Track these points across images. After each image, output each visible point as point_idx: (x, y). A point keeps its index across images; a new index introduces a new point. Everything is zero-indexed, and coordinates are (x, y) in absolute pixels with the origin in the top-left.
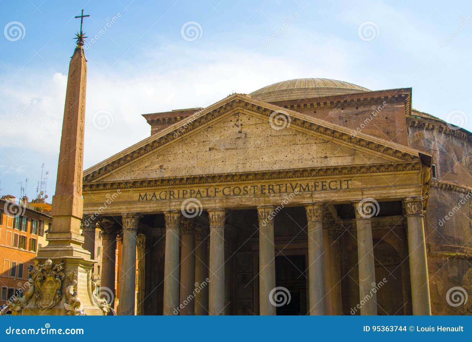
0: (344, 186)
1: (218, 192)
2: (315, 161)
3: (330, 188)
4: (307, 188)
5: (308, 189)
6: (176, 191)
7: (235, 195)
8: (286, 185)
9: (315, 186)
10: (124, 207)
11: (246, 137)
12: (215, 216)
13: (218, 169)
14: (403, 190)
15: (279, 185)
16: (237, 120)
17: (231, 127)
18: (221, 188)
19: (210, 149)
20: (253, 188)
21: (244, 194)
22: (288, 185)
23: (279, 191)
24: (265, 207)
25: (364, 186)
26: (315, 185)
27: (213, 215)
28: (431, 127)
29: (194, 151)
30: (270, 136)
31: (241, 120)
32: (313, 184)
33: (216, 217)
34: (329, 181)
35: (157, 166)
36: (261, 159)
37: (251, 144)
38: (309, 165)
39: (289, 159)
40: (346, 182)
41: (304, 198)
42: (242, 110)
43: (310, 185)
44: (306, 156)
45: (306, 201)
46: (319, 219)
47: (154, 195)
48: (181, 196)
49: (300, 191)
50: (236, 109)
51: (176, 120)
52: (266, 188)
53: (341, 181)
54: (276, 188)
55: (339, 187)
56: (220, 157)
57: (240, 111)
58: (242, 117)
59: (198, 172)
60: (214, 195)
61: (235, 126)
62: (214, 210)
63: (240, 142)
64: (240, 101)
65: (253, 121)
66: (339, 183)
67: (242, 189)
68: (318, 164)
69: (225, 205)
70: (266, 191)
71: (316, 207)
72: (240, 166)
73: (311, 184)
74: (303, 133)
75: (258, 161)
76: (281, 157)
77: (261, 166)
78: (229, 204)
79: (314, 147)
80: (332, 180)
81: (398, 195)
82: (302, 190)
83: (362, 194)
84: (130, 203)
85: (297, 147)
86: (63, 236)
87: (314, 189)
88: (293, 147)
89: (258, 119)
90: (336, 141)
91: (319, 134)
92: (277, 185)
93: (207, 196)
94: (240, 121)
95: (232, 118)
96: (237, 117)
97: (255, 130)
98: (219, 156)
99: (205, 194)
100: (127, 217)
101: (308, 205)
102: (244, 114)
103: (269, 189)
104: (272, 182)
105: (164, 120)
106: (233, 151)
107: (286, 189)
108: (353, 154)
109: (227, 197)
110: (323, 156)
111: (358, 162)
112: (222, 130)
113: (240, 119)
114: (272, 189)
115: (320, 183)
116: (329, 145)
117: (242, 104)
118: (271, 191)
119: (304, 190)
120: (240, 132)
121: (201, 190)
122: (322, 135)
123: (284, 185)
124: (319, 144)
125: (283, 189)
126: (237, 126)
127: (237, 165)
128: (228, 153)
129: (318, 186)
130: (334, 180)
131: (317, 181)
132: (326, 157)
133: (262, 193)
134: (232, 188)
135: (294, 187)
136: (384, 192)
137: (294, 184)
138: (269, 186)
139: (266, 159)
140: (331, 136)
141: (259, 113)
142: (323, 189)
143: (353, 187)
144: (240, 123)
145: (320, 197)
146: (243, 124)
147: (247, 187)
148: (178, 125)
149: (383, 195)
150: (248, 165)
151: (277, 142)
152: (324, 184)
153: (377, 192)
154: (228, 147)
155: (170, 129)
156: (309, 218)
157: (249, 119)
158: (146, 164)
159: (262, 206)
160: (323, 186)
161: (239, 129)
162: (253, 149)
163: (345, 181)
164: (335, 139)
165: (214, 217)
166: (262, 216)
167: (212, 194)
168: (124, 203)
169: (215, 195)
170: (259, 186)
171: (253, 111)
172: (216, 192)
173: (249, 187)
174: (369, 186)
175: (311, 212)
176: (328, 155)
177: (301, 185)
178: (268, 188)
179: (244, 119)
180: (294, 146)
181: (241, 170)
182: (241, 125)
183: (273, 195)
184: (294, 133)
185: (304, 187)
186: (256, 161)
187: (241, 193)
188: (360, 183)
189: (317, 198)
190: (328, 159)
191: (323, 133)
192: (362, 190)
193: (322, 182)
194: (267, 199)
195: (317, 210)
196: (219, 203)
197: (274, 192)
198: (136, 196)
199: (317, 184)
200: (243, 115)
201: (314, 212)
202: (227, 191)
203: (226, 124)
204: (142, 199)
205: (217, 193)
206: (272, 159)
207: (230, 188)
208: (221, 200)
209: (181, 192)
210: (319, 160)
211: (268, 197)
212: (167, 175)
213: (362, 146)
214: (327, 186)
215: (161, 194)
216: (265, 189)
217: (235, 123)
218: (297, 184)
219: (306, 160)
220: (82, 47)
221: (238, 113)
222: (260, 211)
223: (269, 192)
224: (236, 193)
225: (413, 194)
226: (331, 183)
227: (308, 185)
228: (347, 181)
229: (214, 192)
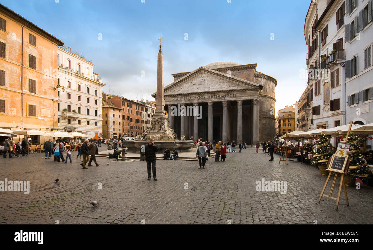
0: (234, 96)
3: (230, 96)
6: (184, 98)
7: (201, 99)
9: (226, 96)
10: (168, 103)
11: (204, 81)
12: (195, 105)
13: (196, 91)
14: (253, 97)
17: (200, 78)
18: (197, 97)
19: (194, 85)
22: (217, 96)
24: (210, 102)
25: (241, 96)
28: (261, 76)
29: (189, 85)
30: (212, 80)
35: (178, 90)
36: (209, 88)
37: (206, 83)
38: (224, 89)
39: (218, 87)
40: (235, 94)
41: (222, 99)
44: (223, 86)
45: (222, 100)
46: (226, 106)
47: (177, 99)
48: (185, 99)
51: (184, 75)
53: (233, 94)
54: (214, 96)
55: (233, 96)
57: (203, 72)
58: (203, 74)
59: (190, 92)
62: (195, 103)
63: (203, 82)
64: (203, 69)
65: (207, 75)
68: (226, 89)
69: (198, 102)
70: (211, 97)
71: (225, 102)
73: (224, 95)
76: (215, 87)
78: (199, 101)
79: (226, 84)
81: (251, 98)
83: (240, 98)
84: (170, 101)
85: (220, 84)
86: (160, 111)
88: (219, 84)
89: (209, 75)
90: (233, 82)
91: (228, 79)
93: (193, 99)
95: (201, 75)
97: (207, 78)
98: (196, 87)
99: (192, 99)
100: (170, 106)
101: (223, 102)
104: (213, 95)
105: (178, 76)
106: (201, 85)
108: (238, 85)
109: (199, 99)
111: (239, 88)
112: (197, 79)
116: (230, 83)
117: (203, 70)
120: (203, 79)
121: (191, 97)
125: (216, 97)
128: (199, 86)
130: (231, 94)
131: (226, 94)
132: (229, 87)
133: (209, 98)
134: (200, 97)
136: (247, 97)
137: (219, 96)
139: (211, 87)
140: (231, 80)
141: (209, 73)
142: (228, 97)
143: (237, 96)
144: (203, 76)
145: (227, 99)
148: (184, 77)
150: (205, 89)
151: (214, 82)
153: (245, 97)
154: (199, 84)
155: (181, 78)
156: (223, 106)
158: (175, 90)
161: (202, 78)
166: (210, 105)
167: (194, 99)
168: (168, 101)
170: (208, 96)
171: (207, 72)
173: (205, 96)
174: (242, 96)
175: (224, 104)
177: (221, 96)
179: (204, 75)
181: (203, 91)
184: (219, 79)
186: (207, 88)
187: (203, 98)
188: (239, 95)
192: (240, 97)
193: (228, 95)
195: (226, 103)
197: (213, 98)
198: (172, 99)
202: (199, 98)
203: (198, 77)
204: (174, 100)
208: (197, 100)
209: (185, 98)
210: (227, 88)
211: (211, 99)
212: (181, 93)
213: (241, 83)
215: (179, 99)
220: (161, 50)
222: (209, 103)
225: (256, 98)
227: (223, 96)
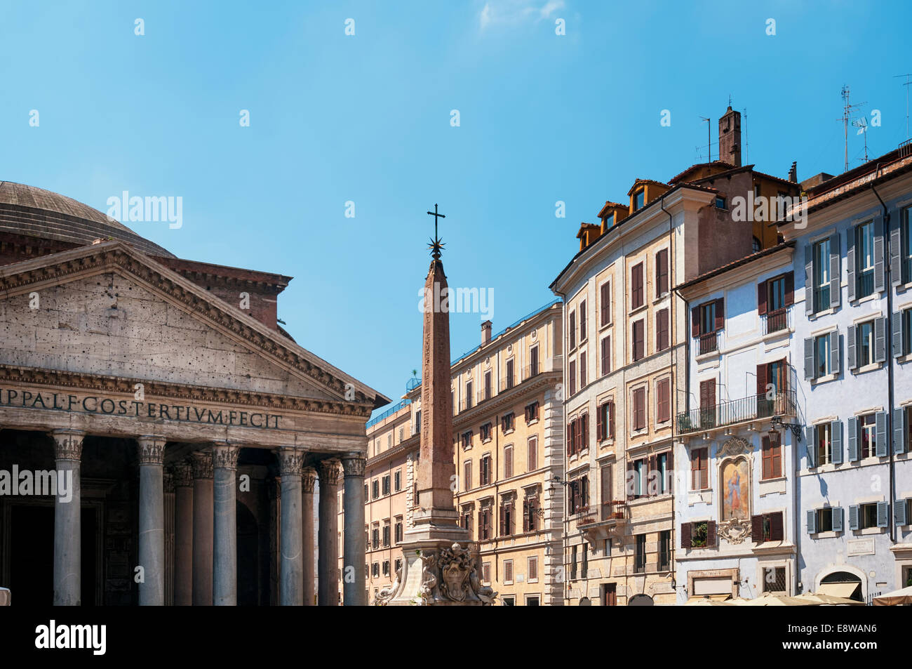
0: (272, 424)
1: (75, 403)
2: (233, 379)
3: (252, 424)
4: (219, 419)
5: (221, 421)
7: (104, 412)
8: (188, 408)
9: (231, 418)
11: (125, 318)
12: (70, 442)
13: (74, 363)
14: (346, 441)
15: (178, 407)
16: (111, 286)
17: (99, 295)
18: (81, 397)
19: (61, 326)
20: (135, 405)
21: (120, 413)
22: (192, 410)
23: (176, 416)
24: (153, 439)
25: (297, 428)
26: (231, 415)
27: (66, 441)
29: (29, 323)
30: (166, 325)
31: (117, 287)
32: (228, 414)
33: (72, 444)
34: (250, 412)
36: (149, 361)
37: (134, 332)
38: (223, 383)
39: (194, 368)
40: (274, 418)
41: (215, 433)
42: (120, 270)
43: (224, 415)
44: (218, 368)
45: (216, 438)
48: (5, 400)
49: (209, 422)
50: (110, 265)
52: (156, 408)
53: (267, 416)
54: (173, 411)
55: (264, 424)
56: (78, 342)
57: (116, 271)
58: (118, 282)
59: (37, 362)
60: (68, 407)
61: (106, 295)
62: (69, 432)
63: (116, 325)
64: (124, 255)
65: (135, 293)
66: (264, 418)
67: (117, 405)
68: (235, 384)
69: (87, 427)
70: (157, 414)
71: (231, 450)
72: (115, 366)
73: (226, 413)
74: (217, 332)
75: (144, 362)
76: (181, 362)
77: (149, 372)
78: (94, 426)
79: (232, 358)
80: (255, 412)
81: (340, 447)
82: (211, 420)
83: (295, 439)
85: (206, 353)
87: (229, 421)
89: (146, 293)
90: (265, 355)
91: (242, 339)
92: (173, 407)
93: (56, 407)
94: (114, 287)
95: (102, 280)
96: (110, 279)
97: (140, 309)
98: (75, 340)
99: (51, 403)
101: (218, 444)
102: (122, 277)
103: (161, 411)
104: (167, 401)
106: (103, 337)
107: (188, 415)
108: (287, 378)
109: (91, 414)
110: (245, 374)
111: (291, 392)
112: (83, 296)
113: (115, 283)
114: (166, 412)
115: (239, 414)
116: (253, 359)
117: (122, 260)
118: (164, 414)
119: (215, 420)
120: (114, 307)
121: (43, 395)
122: (246, 341)
123: (185, 409)
124: (239, 355)
125: (183, 415)
126: (109, 295)
127: (110, 363)
128: (93, 340)
129: (235, 418)
130: (258, 412)
131: (235, 410)
132: (248, 376)
133: (150, 416)
134: (100, 400)
135: (200, 414)
138: (162, 406)
139: (157, 362)
140: (259, 345)
141: (151, 282)
142: (242, 424)
143: (284, 427)
144: (113, 291)
145: (240, 435)
146: (121, 294)
147: (125, 402)
149: (321, 445)
150: (128, 366)
151: (176, 337)
152: (244, 416)
153: (314, 439)
154: (94, 329)
156: (219, 466)
157: (130, 289)
159: (151, 437)
160: (242, 418)
161: (113, 302)
162: (137, 341)
163: (273, 416)
164: (264, 351)
165: (68, 444)
166: (150, 452)
167: (65, 406)
169: (70, 408)
170: (146, 403)
171: (140, 276)
172: (70, 402)
173: (129, 403)
174: (304, 429)
175: (224, 455)
176: (251, 374)
177: (210, 414)
178: (159, 409)
179: (122, 286)
180: (202, 349)
182: (117, 295)
183: (169, 421)
184: (202, 329)
185: (215, 416)
186: (141, 361)
187: (116, 411)
188: (293, 423)
189: (233, 436)
190: (251, 378)
191: (249, 339)
192: (295, 433)
193: (242, 413)
194: (158, 426)
195: (232, 453)
196: (77, 422)
197: (170, 418)
199: (234, 415)
200: (120, 279)
201: (228, 456)
202: (90, 404)
203: (89, 287)
205: (72, 405)
206: (166, 363)
207: (95, 398)
208: (82, 419)
209: (5, 392)
210: (238, 379)
211: (160, 423)
214: (249, 420)
216: (154, 410)
217: (107, 289)
218: (204, 410)
219: (220, 375)
221: (112, 273)
223: (161, 416)
224: (105, 409)
226: (254, 417)
227: (220, 414)
228: (277, 416)
229: (68, 401)
